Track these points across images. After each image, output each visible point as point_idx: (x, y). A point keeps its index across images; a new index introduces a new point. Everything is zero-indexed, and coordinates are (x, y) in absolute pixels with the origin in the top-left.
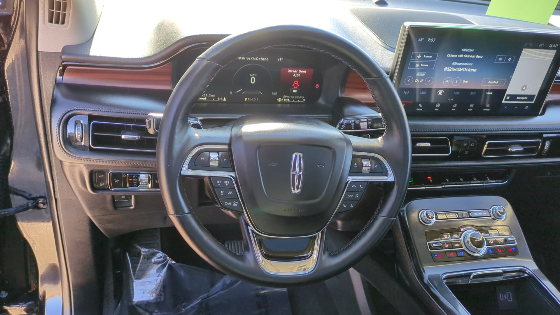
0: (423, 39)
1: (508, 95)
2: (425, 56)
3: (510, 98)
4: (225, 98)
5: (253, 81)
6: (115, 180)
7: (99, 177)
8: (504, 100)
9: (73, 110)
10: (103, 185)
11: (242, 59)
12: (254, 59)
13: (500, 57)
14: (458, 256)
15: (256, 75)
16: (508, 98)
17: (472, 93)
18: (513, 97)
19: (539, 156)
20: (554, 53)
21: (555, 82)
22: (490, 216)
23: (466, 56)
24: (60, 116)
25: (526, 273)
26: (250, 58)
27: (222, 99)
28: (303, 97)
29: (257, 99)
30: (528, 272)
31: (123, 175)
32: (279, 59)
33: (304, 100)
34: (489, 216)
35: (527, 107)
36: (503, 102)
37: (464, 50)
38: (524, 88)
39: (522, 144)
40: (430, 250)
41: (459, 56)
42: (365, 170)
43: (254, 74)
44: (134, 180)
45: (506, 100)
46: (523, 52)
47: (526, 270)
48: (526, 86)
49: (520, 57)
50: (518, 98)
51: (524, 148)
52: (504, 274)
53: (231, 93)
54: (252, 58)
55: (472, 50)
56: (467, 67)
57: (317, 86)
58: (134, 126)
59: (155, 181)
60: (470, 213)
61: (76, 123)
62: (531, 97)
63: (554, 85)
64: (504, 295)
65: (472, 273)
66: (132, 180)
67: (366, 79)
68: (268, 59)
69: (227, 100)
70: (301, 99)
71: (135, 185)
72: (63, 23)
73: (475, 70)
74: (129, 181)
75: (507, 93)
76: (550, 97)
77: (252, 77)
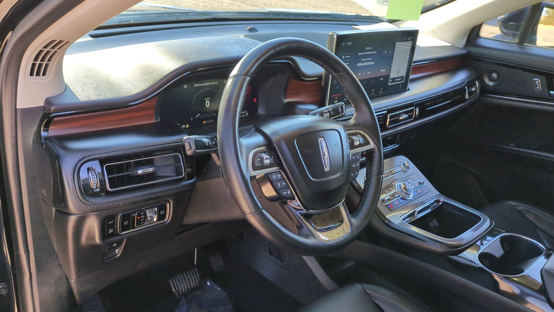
0: (345, 43)
1: (391, 79)
2: (347, 57)
3: (392, 81)
4: (187, 125)
5: (208, 105)
6: (125, 223)
7: (109, 223)
8: (389, 83)
9: (85, 157)
10: (112, 231)
11: (197, 86)
12: (206, 84)
13: (385, 51)
14: (401, 202)
15: (209, 99)
16: (391, 81)
17: (373, 81)
18: (394, 80)
19: (415, 120)
20: (410, 44)
21: (413, 65)
22: (403, 170)
23: (368, 53)
24: (73, 166)
25: (441, 202)
26: (203, 84)
27: (185, 126)
28: (246, 112)
29: (213, 120)
30: (442, 201)
31: (132, 215)
32: (225, 81)
33: (247, 114)
34: (401, 170)
35: (401, 86)
36: (389, 84)
37: (367, 48)
38: (398, 72)
39: (406, 113)
40: (384, 204)
41: (364, 53)
42: (357, 143)
43: (208, 98)
44: (142, 217)
45: (390, 83)
46: (396, 45)
47: (439, 200)
48: (399, 70)
49: (395, 49)
50: (396, 80)
51: (408, 115)
52: (431, 206)
53: (192, 119)
54: (204, 84)
55: (371, 48)
56: (369, 61)
57: (255, 100)
58: (146, 159)
59: (161, 213)
60: (392, 171)
61: (89, 170)
62: (402, 78)
63: (412, 68)
64: (432, 223)
65: (415, 211)
66: (140, 217)
67: (338, 75)
68: (216, 83)
69: (189, 127)
70: (245, 114)
71: (142, 223)
72: (44, 74)
73: (373, 63)
74: (137, 219)
75: (391, 77)
76: (411, 77)
77: (206, 101)
